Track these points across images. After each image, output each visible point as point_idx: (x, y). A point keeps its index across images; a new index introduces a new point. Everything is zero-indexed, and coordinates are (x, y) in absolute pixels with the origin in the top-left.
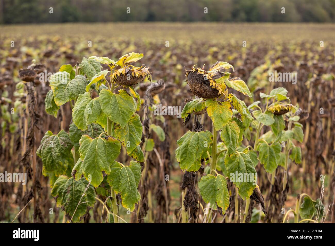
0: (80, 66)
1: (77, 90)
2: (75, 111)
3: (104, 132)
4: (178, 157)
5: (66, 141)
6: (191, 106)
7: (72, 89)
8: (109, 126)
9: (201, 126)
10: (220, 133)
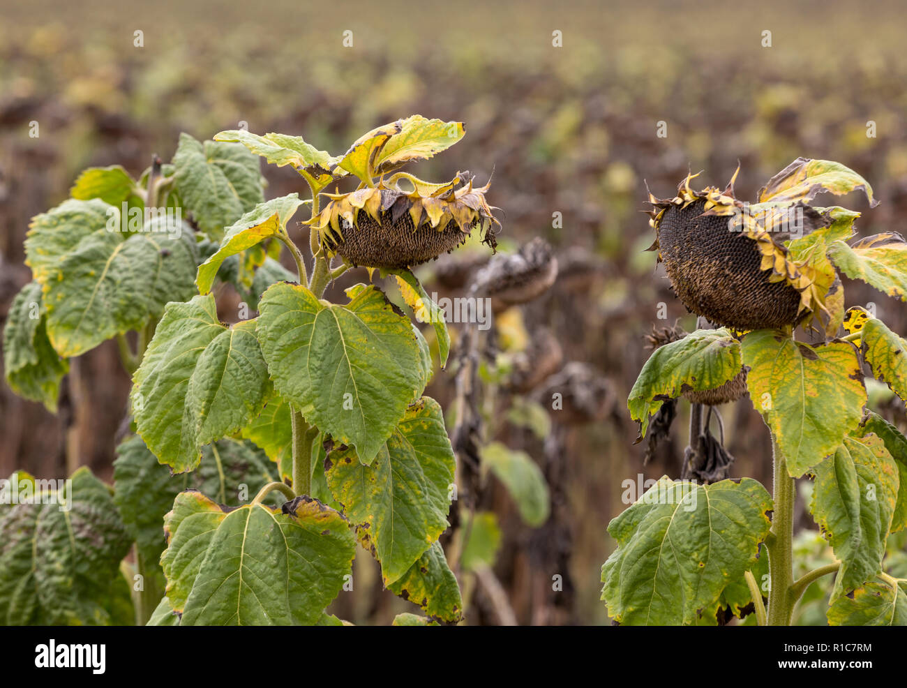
0: (167, 176)
1: (151, 286)
2: (147, 379)
3: (278, 479)
4: (610, 598)
5: (98, 522)
6: (675, 366)
7: (128, 282)
8: (300, 451)
9: (723, 455)
10: (807, 489)
